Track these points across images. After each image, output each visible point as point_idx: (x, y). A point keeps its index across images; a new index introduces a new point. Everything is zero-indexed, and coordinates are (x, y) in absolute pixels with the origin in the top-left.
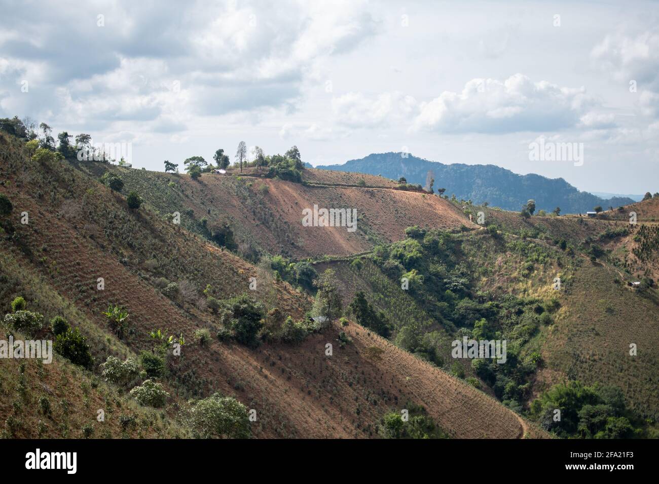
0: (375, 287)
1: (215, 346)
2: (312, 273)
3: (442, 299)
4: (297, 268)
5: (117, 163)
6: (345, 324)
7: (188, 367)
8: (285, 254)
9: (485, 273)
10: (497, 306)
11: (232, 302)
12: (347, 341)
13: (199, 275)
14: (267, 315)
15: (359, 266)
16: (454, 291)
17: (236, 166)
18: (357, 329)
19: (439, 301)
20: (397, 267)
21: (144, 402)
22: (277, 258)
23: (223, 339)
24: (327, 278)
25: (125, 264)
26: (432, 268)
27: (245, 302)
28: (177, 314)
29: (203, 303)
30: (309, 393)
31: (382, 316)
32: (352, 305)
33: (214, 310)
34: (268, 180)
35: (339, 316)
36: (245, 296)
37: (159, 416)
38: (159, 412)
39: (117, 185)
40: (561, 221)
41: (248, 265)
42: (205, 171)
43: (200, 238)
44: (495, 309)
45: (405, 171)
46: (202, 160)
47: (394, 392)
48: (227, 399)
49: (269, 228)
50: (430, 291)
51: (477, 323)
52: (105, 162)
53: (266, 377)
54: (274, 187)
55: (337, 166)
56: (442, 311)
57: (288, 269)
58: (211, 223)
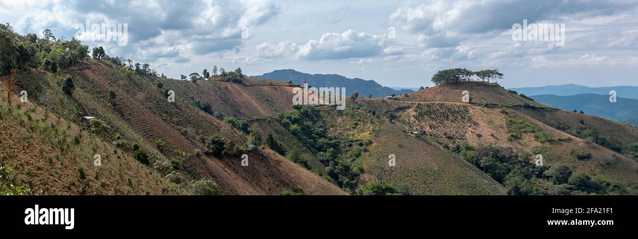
0: (277, 132)
1: (203, 157)
2: (248, 125)
3: (310, 138)
4: (241, 122)
5: (160, 76)
6: (263, 148)
7: (191, 166)
8: (235, 116)
9: (332, 126)
10: (339, 142)
11: (211, 138)
12: (264, 156)
13: (196, 125)
14: (227, 143)
15: (269, 122)
16: (317, 134)
17: (213, 76)
18: (268, 151)
19: (309, 139)
20: (288, 123)
21: (172, 181)
22: (231, 118)
23: (207, 154)
24: (254, 127)
25: (164, 120)
26: (305, 123)
27: (217, 138)
28: (186, 142)
29: (198, 137)
30: (246, 180)
31: (281, 145)
32: (266, 140)
33: (203, 141)
34: (227, 83)
35: (260, 145)
36: (217, 135)
37: (178, 187)
38: (178, 186)
39: (160, 86)
40: (373, 101)
41: (218, 121)
42: (199, 79)
43: (197, 109)
44: (338, 143)
45: (291, 78)
46: (197, 74)
47: (287, 181)
48: (209, 181)
49: (227, 104)
50: (305, 134)
51: (328, 150)
52: (155, 75)
53: (226, 171)
54: (229, 86)
55: (259, 76)
56: (310, 143)
57: (236, 123)
58: (202, 102)
